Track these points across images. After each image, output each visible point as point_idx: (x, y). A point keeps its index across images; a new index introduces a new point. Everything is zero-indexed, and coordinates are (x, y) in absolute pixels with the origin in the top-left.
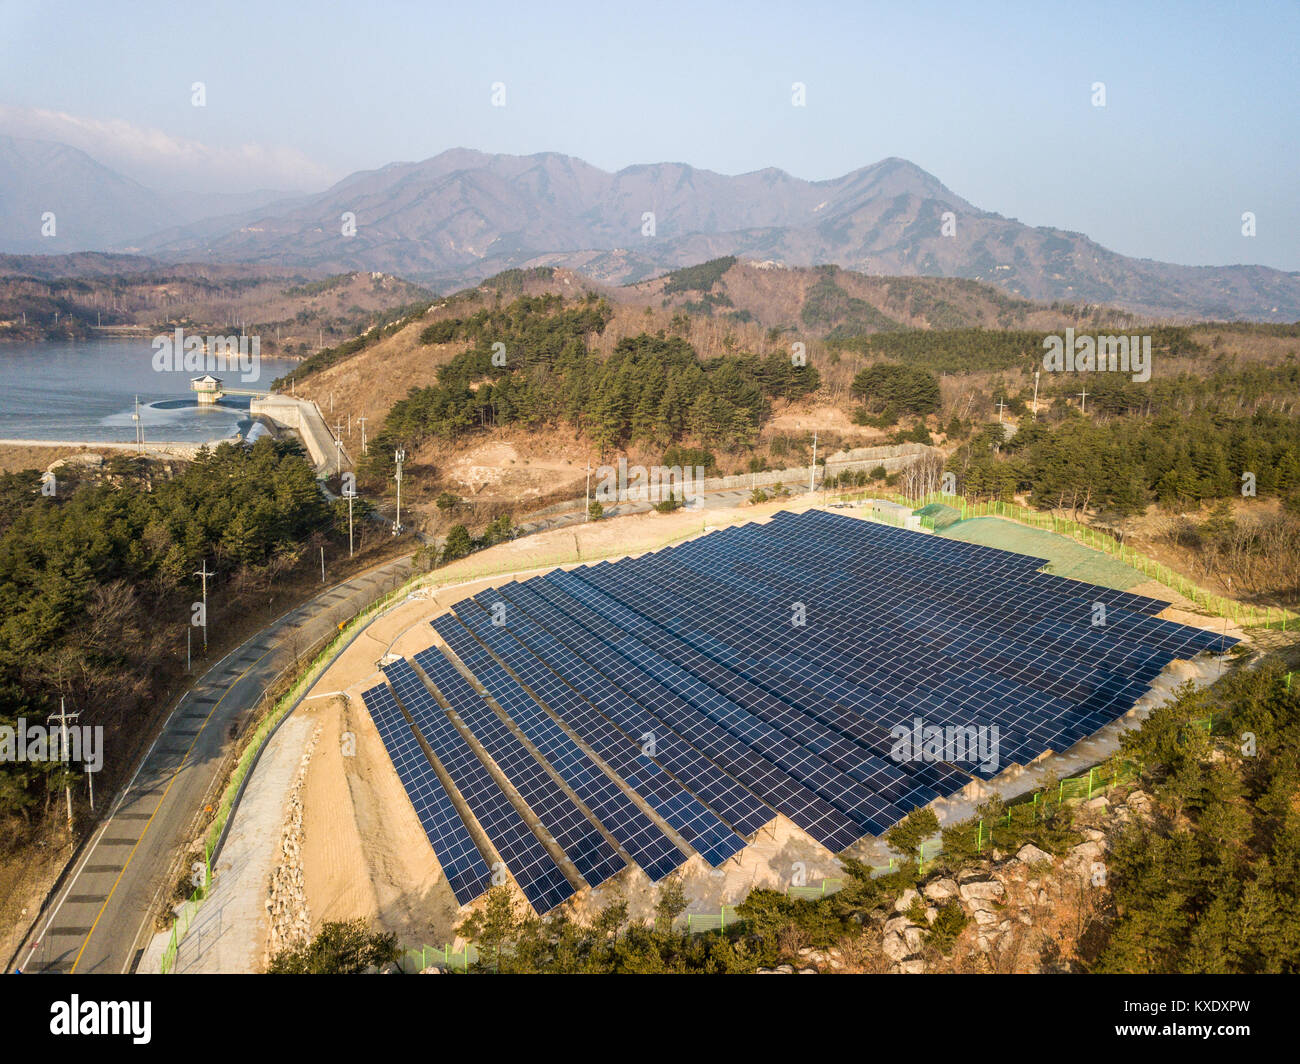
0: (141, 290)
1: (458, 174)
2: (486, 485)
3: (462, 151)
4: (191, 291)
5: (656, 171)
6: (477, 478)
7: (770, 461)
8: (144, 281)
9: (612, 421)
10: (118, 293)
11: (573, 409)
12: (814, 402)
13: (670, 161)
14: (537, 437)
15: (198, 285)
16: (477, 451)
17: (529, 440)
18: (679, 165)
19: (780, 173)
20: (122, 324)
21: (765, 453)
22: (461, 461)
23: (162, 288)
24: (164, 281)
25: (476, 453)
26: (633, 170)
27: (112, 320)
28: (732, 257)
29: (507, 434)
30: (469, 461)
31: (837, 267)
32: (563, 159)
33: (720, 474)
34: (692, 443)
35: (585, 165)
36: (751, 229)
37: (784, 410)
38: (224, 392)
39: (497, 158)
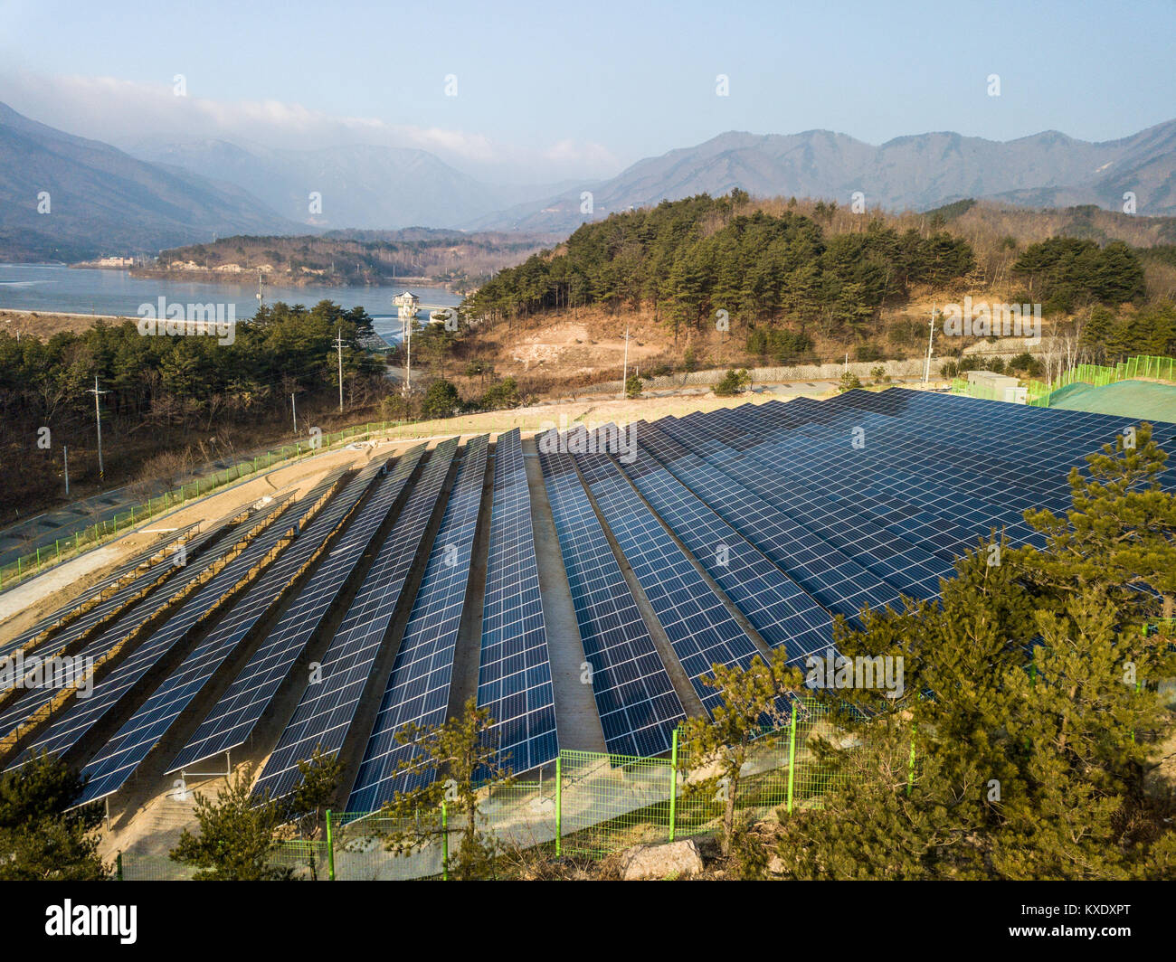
0: (434, 250)
1: (726, 154)
2: (542, 362)
3: (734, 134)
4: (475, 250)
5: (923, 141)
6: (536, 355)
7: (887, 351)
8: (439, 244)
9: (685, 294)
10: (416, 252)
11: (651, 284)
12: (965, 289)
13: (937, 131)
14: (614, 317)
15: (481, 246)
16: (548, 331)
17: (605, 321)
18: (946, 134)
19: (1058, 137)
20: (414, 275)
21: (884, 342)
22: (528, 340)
23: (452, 249)
24: (455, 244)
25: (547, 333)
26: (899, 142)
27: (407, 273)
28: (971, 200)
29: (583, 317)
30: (537, 340)
31: (1096, 207)
32: (829, 135)
33: (818, 362)
34: (789, 325)
35: (850, 139)
36: (1016, 191)
37: (926, 298)
38: (419, 307)
39: (767, 138)
